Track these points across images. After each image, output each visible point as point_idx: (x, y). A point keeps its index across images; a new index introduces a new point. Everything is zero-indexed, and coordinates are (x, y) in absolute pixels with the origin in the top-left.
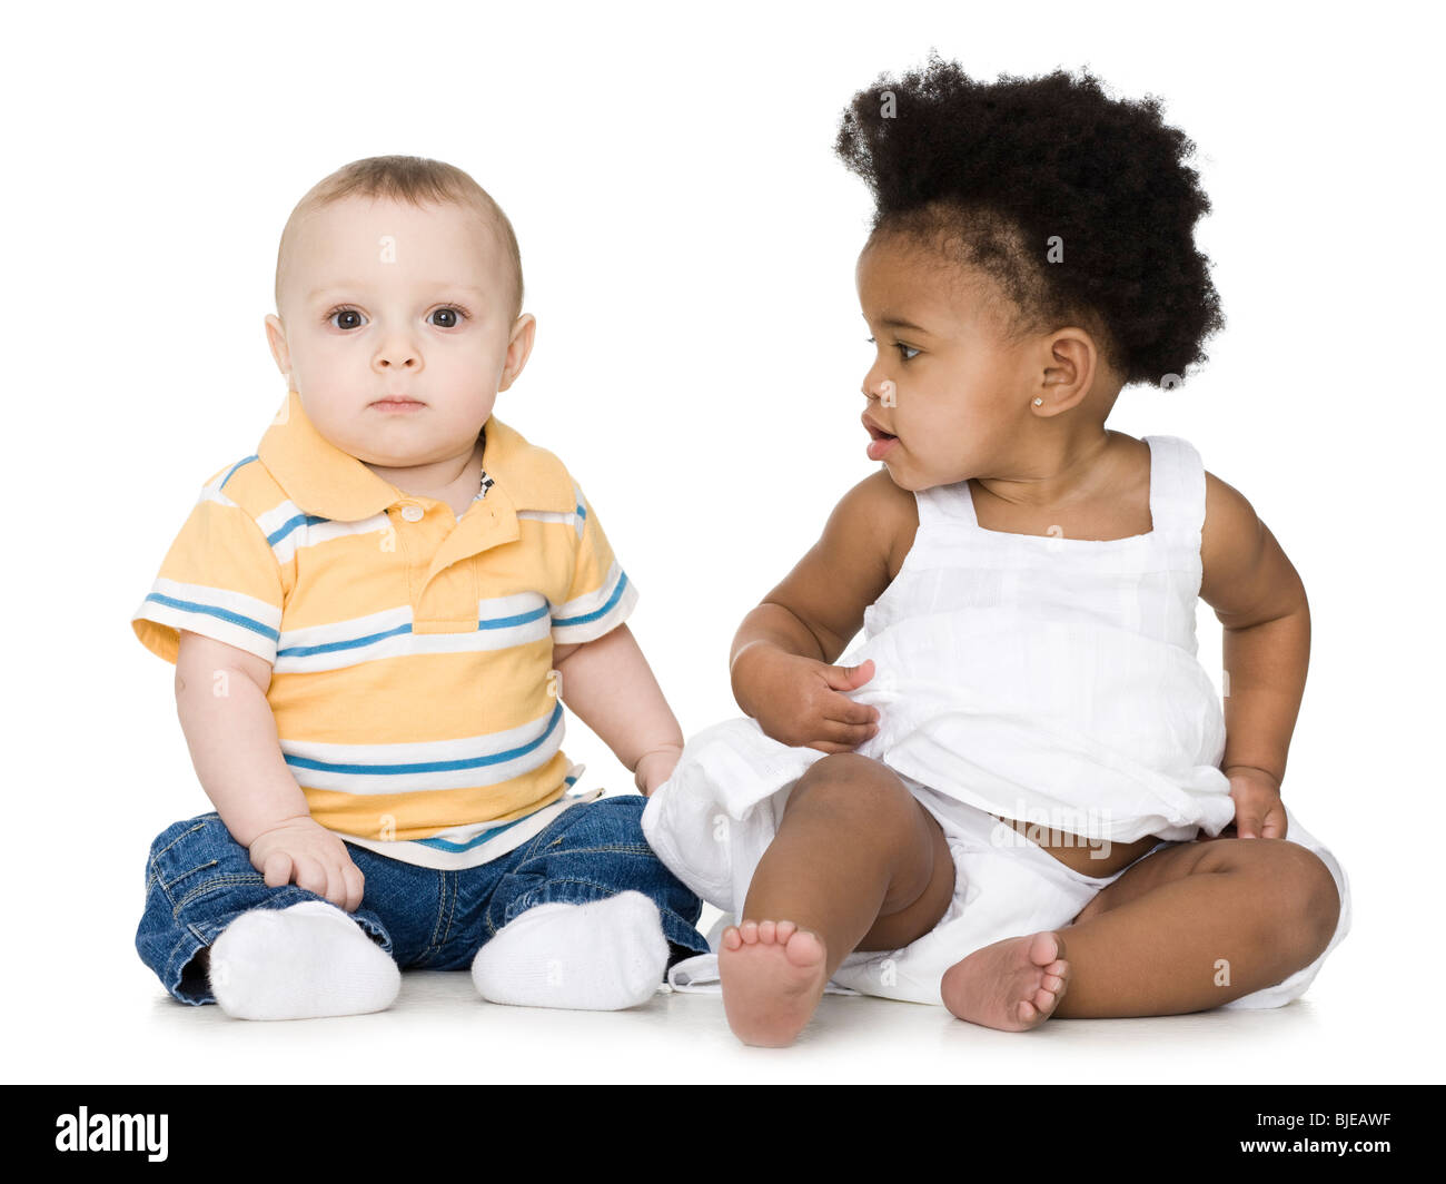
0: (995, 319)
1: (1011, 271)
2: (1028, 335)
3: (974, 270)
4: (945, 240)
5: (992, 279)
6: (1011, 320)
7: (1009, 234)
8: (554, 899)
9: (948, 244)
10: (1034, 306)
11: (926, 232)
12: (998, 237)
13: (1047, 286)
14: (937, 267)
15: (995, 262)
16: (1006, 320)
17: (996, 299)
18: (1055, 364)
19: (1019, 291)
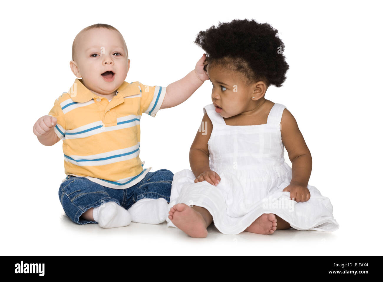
0: (243, 82)
1: (246, 71)
2: (251, 84)
3: (237, 72)
4: (230, 66)
5: (241, 73)
6: (247, 81)
7: (244, 63)
8: (149, 197)
9: (231, 67)
10: (251, 78)
11: (225, 64)
12: (242, 64)
13: (254, 73)
14: (229, 72)
15: (242, 69)
16: (246, 82)
17: (243, 78)
18: (256, 89)
19: (248, 75)
